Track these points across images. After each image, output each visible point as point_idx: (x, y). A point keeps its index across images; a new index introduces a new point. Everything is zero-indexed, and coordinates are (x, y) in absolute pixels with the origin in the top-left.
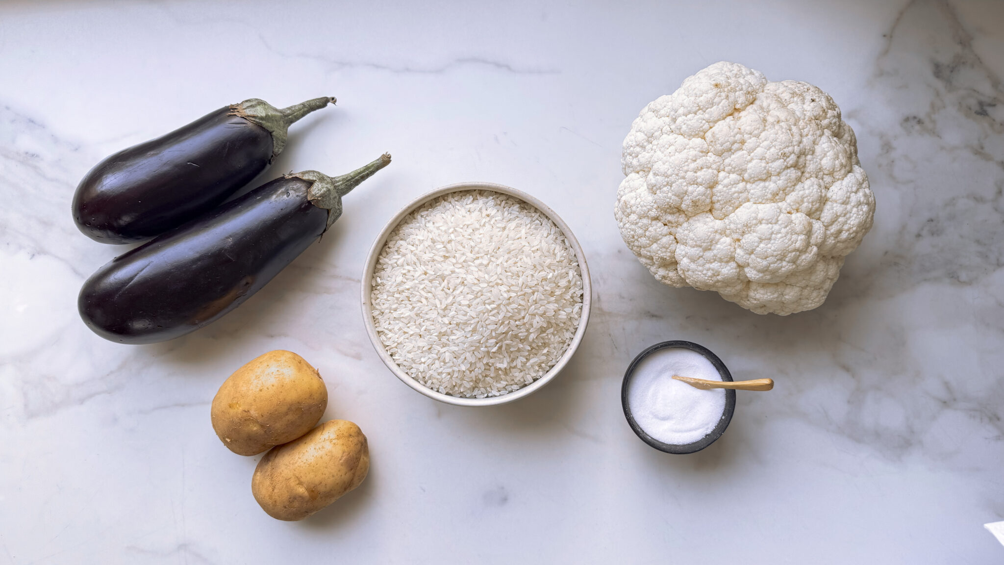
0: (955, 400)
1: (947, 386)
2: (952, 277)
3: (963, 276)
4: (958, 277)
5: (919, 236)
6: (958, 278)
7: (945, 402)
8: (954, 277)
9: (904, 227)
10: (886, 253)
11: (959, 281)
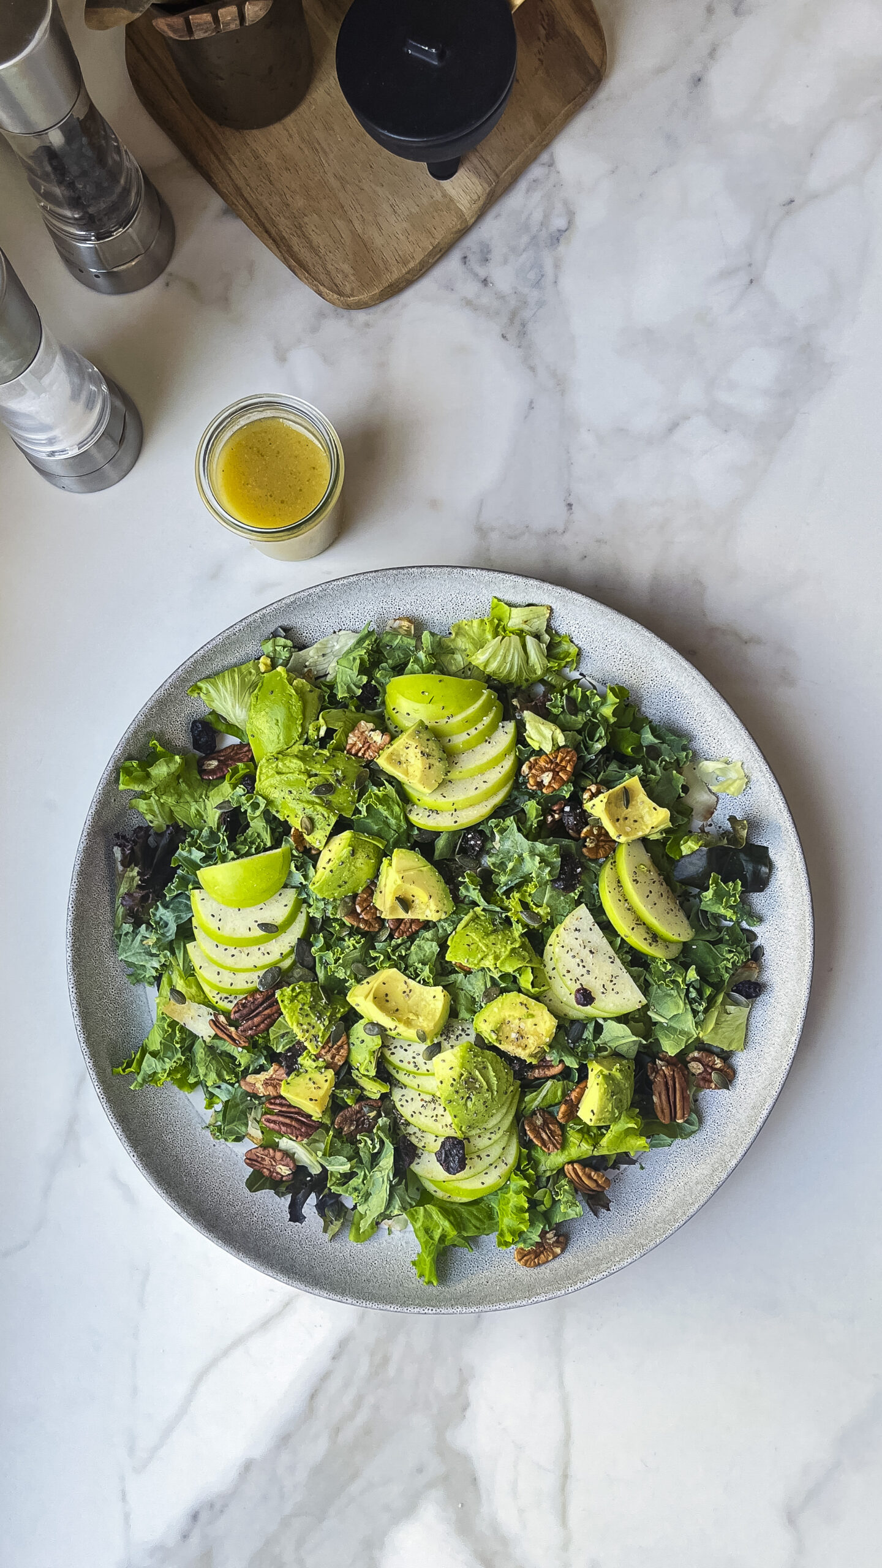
0: (750, 265)
1: (726, 274)
2: (558, 240)
3: (559, 222)
4: (559, 231)
5: (485, 282)
6: (561, 232)
7: (751, 281)
8: (557, 238)
9: (468, 303)
10: (504, 336)
11: (566, 230)
